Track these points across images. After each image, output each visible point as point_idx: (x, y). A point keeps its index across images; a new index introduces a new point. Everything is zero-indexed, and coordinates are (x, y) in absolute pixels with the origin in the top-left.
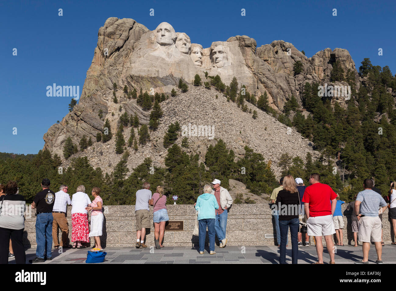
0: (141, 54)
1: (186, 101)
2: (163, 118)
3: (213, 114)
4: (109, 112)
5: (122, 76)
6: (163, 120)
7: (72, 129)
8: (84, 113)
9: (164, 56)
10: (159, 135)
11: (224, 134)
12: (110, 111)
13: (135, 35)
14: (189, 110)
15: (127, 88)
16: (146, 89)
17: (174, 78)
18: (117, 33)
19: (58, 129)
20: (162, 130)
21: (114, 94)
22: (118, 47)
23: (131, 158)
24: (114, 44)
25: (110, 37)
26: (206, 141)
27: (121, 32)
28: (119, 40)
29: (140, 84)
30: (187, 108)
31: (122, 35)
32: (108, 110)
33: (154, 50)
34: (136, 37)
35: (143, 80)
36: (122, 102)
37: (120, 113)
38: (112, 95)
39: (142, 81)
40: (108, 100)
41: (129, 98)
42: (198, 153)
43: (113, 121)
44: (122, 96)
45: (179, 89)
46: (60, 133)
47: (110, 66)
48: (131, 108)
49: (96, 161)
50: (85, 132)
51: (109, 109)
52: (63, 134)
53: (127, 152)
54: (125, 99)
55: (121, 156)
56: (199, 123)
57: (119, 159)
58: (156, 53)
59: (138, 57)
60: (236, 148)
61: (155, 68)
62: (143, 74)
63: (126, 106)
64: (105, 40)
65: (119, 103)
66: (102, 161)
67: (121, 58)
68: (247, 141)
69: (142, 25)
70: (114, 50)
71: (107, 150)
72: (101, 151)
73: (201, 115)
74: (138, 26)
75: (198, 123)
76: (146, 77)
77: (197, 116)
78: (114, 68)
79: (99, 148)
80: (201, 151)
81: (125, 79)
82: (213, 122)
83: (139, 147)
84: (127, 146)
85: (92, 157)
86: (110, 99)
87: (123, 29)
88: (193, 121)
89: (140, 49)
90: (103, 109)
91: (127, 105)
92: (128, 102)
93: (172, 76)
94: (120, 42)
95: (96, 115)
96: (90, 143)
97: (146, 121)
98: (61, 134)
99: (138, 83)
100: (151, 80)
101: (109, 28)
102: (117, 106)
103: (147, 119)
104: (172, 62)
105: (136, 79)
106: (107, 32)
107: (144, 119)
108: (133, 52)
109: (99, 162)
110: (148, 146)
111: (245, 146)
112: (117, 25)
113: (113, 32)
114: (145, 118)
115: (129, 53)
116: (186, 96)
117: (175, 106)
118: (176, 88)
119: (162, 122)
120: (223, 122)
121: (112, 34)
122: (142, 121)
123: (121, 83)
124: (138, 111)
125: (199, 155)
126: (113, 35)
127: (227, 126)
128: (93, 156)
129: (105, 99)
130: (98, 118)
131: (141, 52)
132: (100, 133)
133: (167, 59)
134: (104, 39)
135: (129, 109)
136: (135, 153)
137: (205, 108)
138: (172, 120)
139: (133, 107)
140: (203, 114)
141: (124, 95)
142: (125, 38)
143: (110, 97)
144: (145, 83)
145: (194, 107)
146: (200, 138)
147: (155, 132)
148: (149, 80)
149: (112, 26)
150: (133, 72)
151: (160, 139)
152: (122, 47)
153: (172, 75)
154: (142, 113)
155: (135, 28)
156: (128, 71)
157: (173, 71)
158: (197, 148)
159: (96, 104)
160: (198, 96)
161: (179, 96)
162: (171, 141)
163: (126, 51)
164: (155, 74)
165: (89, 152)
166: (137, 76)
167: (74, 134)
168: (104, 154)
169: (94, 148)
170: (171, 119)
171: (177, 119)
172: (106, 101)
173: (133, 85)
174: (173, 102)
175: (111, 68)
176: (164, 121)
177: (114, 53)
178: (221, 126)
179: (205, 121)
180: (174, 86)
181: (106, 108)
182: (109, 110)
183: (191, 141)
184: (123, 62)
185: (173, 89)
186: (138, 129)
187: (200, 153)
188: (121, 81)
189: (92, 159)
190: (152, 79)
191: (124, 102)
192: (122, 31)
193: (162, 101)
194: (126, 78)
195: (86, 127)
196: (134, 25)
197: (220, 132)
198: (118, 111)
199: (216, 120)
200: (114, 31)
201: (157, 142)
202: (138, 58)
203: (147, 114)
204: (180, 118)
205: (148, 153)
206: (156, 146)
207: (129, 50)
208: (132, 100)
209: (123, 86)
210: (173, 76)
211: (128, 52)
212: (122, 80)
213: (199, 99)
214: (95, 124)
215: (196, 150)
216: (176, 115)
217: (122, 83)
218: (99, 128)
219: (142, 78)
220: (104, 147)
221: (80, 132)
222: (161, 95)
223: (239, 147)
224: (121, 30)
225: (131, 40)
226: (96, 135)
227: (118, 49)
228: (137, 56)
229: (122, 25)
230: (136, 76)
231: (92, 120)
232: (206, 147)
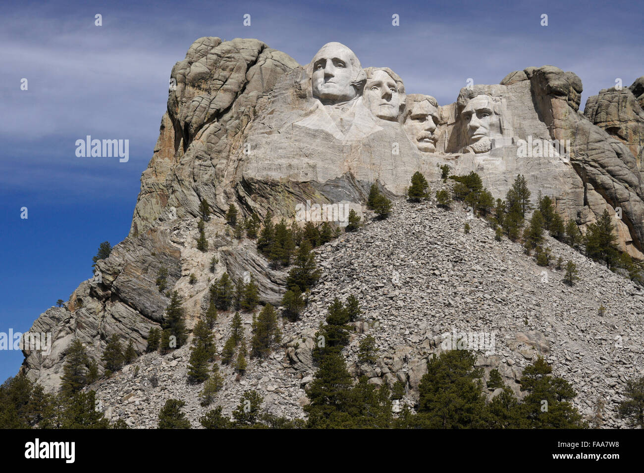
0: (273, 125)
1: (383, 240)
2: (321, 286)
3: (452, 273)
4: (183, 273)
5: (226, 181)
6: (319, 293)
7: (91, 319)
8: (121, 278)
9: (331, 127)
10: (304, 332)
11: (479, 324)
12: (187, 272)
13: (262, 79)
14: (389, 264)
15: (236, 211)
16: (283, 214)
17: (357, 183)
18: (216, 76)
19: (58, 320)
20: (314, 318)
21: (201, 229)
22: (218, 110)
23: (226, 392)
24: (208, 103)
25: (199, 87)
26: (426, 345)
27: (226, 73)
28: (221, 94)
29: (269, 203)
30: (384, 258)
31: (230, 80)
32: (183, 268)
33: (307, 115)
34: (265, 85)
35: (276, 191)
36: (220, 249)
37: (211, 275)
38: (197, 231)
39: (273, 193)
40: (182, 244)
41: (239, 238)
42: (403, 377)
43: (191, 297)
44: (222, 234)
45: (369, 211)
46: (61, 331)
47: (197, 157)
48: (241, 263)
49: (137, 403)
50: (122, 326)
51: (184, 266)
52: (67, 334)
53: (217, 378)
54: (229, 239)
55: (202, 387)
56: (413, 299)
57: (197, 395)
58: (310, 123)
59: (266, 133)
60: (509, 365)
61: (306, 160)
62: (276, 176)
63: (229, 257)
64: (186, 94)
65: (212, 250)
66: (152, 404)
67: (222, 138)
68: (543, 345)
69: (282, 53)
70: (206, 119)
71: (170, 373)
72: (155, 375)
73: (420, 275)
74: (270, 57)
75: (410, 298)
76: (285, 181)
77: (408, 279)
78: (205, 163)
79: (149, 369)
80: (411, 373)
81: (233, 190)
82: (450, 293)
83: (251, 364)
84: (219, 363)
85: (127, 392)
86: (189, 240)
87: (231, 64)
88: (397, 292)
89: (272, 113)
90: (171, 268)
91: (230, 254)
92: (237, 246)
93: (351, 177)
94: (222, 99)
95: (149, 281)
96: (130, 356)
97: (277, 295)
98: (62, 334)
99: (264, 199)
100: (297, 189)
101: (197, 64)
102: (205, 258)
103: (280, 290)
104: (351, 141)
105: (259, 189)
106: (192, 74)
107: (272, 290)
108: (254, 120)
109: (145, 405)
110: (274, 361)
111: (536, 358)
112: (218, 55)
113: (206, 73)
114: (276, 288)
115: (244, 124)
116: (385, 229)
117: (354, 253)
118: (360, 210)
119: (317, 297)
120: (480, 295)
121: (203, 78)
122: (268, 297)
123: (221, 199)
124: (260, 269)
125: (404, 385)
126: (206, 80)
127: (489, 305)
128: (131, 388)
129: (175, 240)
130: (155, 289)
131: (272, 118)
132: (157, 330)
133: (338, 135)
134: (183, 91)
135: (237, 265)
136: (238, 380)
137: (432, 258)
138: (342, 291)
139: (247, 260)
140: (426, 275)
141: (227, 230)
142: (235, 88)
143: (190, 236)
144: (280, 197)
145: (402, 256)
146: (411, 336)
147: (295, 324)
148: (291, 190)
149: (204, 59)
150: (252, 173)
151: (306, 342)
152: (228, 110)
153: (351, 175)
154: (268, 276)
155: (262, 62)
156: (239, 170)
157: (355, 164)
158: (400, 363)
159: (153, 254)
160: (417, 228)
161: (368, 228)
162: (332, 347)
163: (236, 119)
164: (307, 174)
165: (123, 379)
166: (260, 181)
167: (95, 332)
168: (160, 383)
169: (138, 369)
170: (341, 289)
171: (355, 287)
172: (179, 246)
173: (251, 203)
174: (351, 245)
175: (197, 162)
176: (322, 293)
177: (207, 125)
178: (472, 306)
179: (429, 291)
180: (357, 205)
181: (178, 262)
182: (186, 270)
183: (386, 345)
184: (228, 148)
185: (352, 211)
186: (254, 318)
187: (408, 377)
188: (223, 194)
189: (129, 397)
190: (299, 187)
191: (224, 248)
192: (228, 70)
193: (323, 243)
194: (235, 187)
195: (125, 314)
196: (261, 55)
197: (468, 321)
198: (207, 271)
199: (461, 289)
200: (209, 71)
201: (298, 351)
202: (266, 135)
203: (281, 278)
204: (364, 284)
205: (273, 380)
206: (295, 359)
207: (242, 117)
208: (246, 242)
209: (226, 208)
210: (353, 178)
211: (242, 121)
212: (225, 192)
213: (417, 235)
214: (148, 304)
215: (397, 371)
216: (355, 276)
217: (223, 201)
218: (157, 315)
219: (274, 185)
220: (164, 364)
221: (108, 326)
222: (320, 229)
223: (518, 360)
224: (227, 67)
225: (252, 93)
226: (146, 334)
227: (218, 115)
228: (262, 131)
229: (229, 55)
230: (258, 182)
231: (140, 295)
232: (425, 361)
